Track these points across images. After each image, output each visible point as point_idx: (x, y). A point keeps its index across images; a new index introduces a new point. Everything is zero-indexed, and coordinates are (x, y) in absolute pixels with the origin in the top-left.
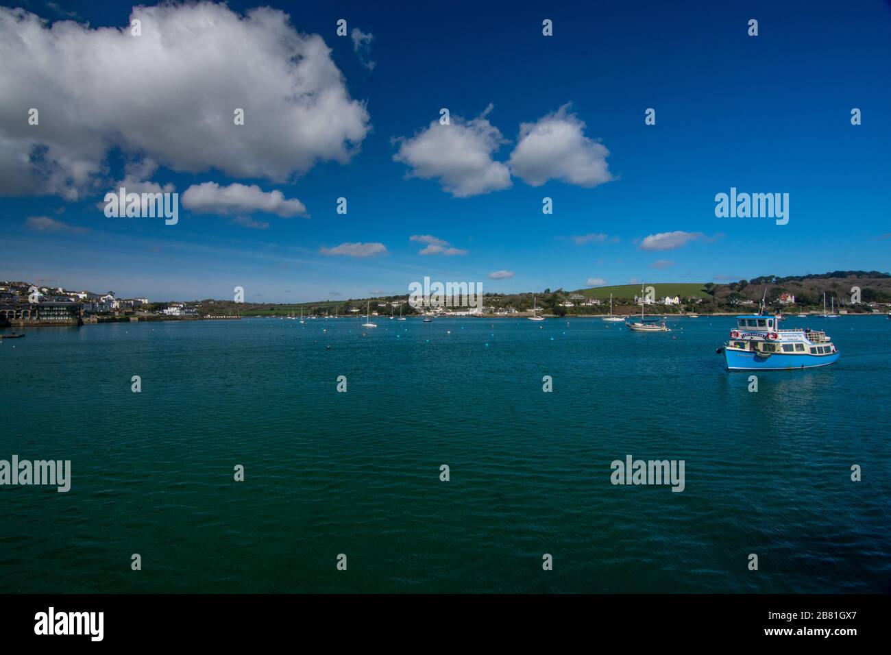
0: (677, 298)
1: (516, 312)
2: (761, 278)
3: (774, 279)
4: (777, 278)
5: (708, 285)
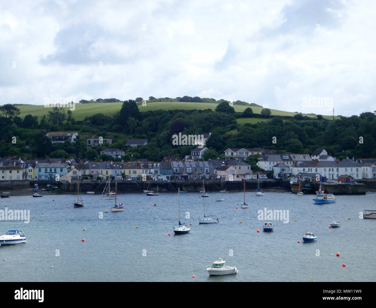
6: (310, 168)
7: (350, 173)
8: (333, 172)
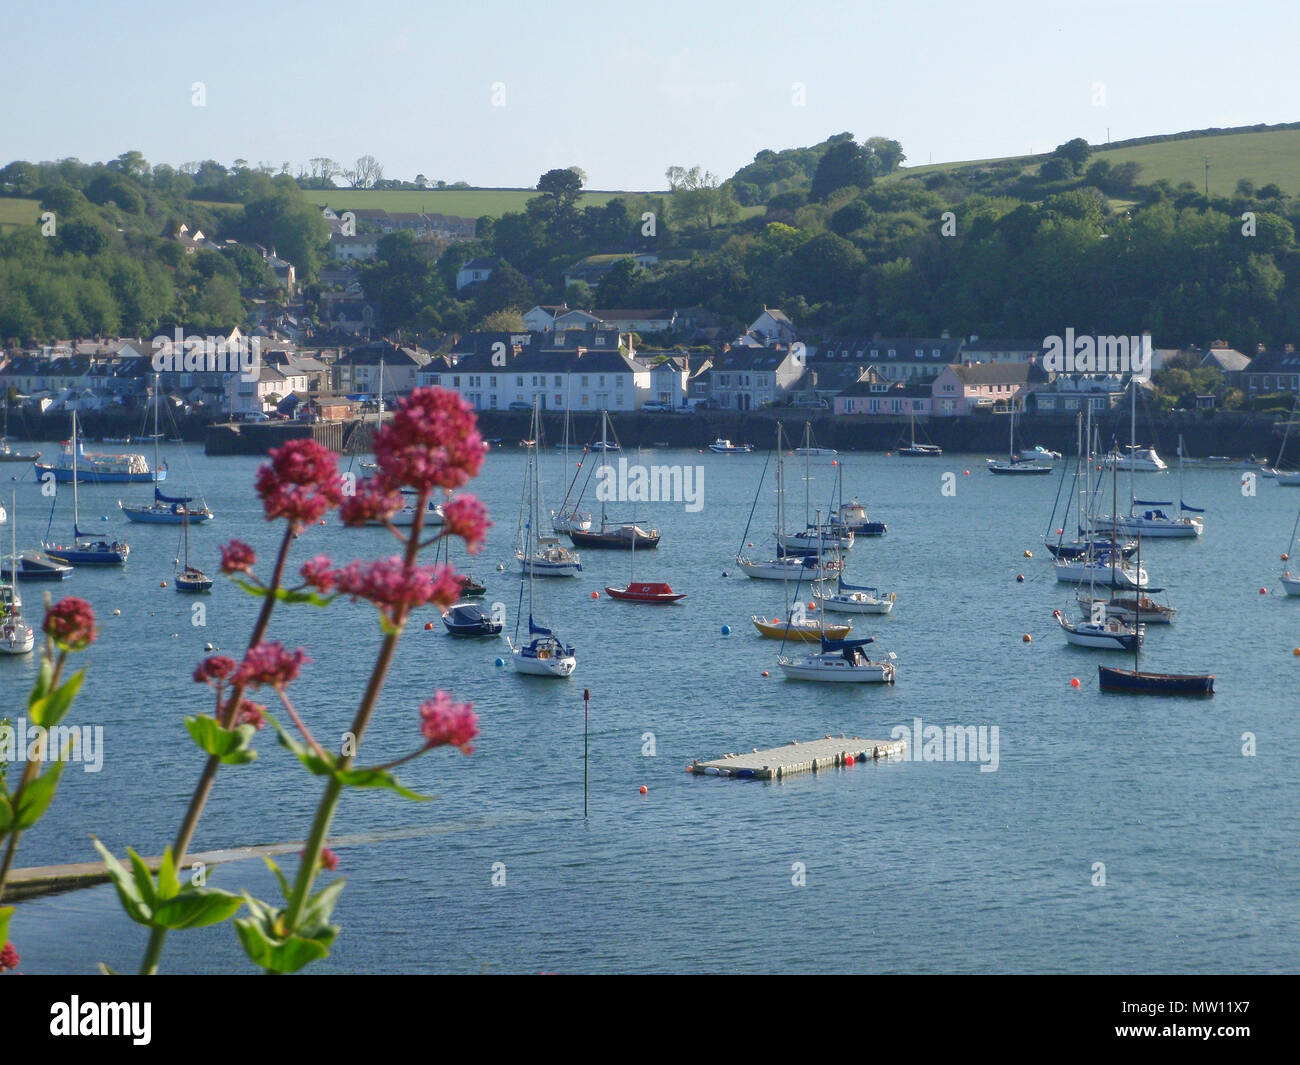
6: (475, 375)
7: (597, 389)
8: (543, 389)
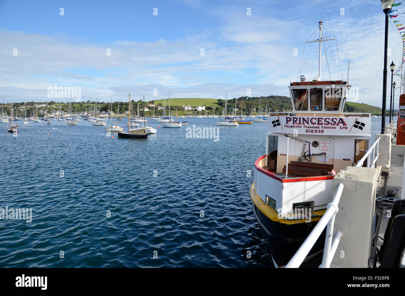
0: (204, 107)
1: (114, 114)
2: (242, 97)
3: (247, 98)
4: (249, 98)
5: (219, 100)
